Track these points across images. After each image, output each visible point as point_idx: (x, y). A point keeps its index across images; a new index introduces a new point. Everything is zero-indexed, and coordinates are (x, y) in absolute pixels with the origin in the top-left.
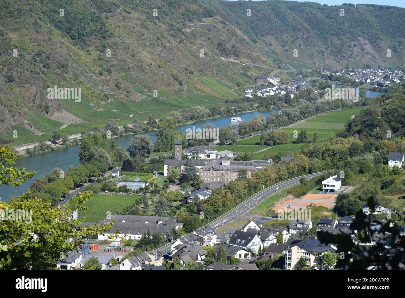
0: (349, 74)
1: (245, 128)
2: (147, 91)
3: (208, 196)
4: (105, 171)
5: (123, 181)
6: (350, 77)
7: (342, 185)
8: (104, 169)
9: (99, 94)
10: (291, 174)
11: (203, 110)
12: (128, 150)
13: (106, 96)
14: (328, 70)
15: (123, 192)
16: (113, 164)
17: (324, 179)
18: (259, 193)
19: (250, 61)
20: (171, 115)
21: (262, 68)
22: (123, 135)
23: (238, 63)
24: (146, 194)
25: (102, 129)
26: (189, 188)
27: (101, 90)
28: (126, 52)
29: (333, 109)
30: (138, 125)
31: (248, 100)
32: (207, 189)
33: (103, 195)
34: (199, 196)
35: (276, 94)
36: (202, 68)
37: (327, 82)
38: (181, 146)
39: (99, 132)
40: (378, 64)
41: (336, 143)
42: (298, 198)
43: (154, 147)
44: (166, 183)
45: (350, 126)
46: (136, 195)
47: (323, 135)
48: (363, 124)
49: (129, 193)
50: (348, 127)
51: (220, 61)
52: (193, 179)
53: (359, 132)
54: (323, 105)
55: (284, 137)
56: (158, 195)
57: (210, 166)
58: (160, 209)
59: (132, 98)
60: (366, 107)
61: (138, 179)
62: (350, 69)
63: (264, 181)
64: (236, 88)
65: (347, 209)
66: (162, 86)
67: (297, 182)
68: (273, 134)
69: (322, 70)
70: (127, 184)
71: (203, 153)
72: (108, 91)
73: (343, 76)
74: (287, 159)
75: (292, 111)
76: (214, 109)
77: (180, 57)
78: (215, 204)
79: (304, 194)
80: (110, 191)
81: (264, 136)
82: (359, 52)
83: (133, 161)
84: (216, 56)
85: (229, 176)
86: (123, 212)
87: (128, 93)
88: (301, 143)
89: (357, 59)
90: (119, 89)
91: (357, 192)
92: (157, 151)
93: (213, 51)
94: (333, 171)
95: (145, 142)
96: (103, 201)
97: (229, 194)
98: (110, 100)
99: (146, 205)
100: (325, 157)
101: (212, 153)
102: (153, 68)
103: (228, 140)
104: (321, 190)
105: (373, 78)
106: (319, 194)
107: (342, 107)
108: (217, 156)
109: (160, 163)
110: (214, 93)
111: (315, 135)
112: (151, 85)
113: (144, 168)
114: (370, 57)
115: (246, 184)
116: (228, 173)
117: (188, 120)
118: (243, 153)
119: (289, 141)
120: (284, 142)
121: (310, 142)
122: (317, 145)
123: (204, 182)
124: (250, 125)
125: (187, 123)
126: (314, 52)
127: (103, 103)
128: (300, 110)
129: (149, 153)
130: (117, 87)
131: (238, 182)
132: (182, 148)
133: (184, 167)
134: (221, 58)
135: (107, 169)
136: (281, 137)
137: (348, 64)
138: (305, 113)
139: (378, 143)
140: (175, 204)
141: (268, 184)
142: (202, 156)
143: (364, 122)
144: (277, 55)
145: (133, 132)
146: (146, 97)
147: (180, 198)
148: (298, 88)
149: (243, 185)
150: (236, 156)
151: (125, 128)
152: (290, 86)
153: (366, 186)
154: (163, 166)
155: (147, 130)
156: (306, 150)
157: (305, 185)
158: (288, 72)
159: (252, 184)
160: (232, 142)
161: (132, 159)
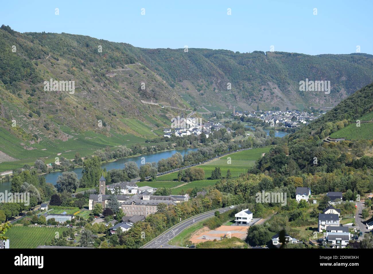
0: (259, 116)
1: (164, 166)
2: (74, 131)
3: (130, 228)
4: (35, 206)
5: (51, 214)
6: (260, 119)
7: (253, 218)
8: (34, 204)
9: (29, 134)
10: (207, 208)
11: (125, 148)
12: (55, 186)
13: (36, 136)
14: (240, 112)
15: (51, 225)
16: (42, 199)
17: (236, 213)
18: (177, 225)
19: (168, 104)
20: (95, 153)
21: (180, 110)
22: (51, 172)
23: (157, 106)
24: (72, 227)
25: (32, 166)
26: (112, 221)
27: (31, 131)
28: (54, 96)
29: (245, 148)
30: (65, 163)
31: (167, 140)
32: (129, 221)
33: (32, 227)
34: (122, 228)
35: (193, 134)
36: (124, 110)
37: (239, 123)
38: (105, 182)
39: (29, 169)
40: (286, 107)
41: (248, 179)
42: (213, 229)
43: (80, 183)
44: (91, 216)
45: (260, 164)
46: (63, 227)
47: (237, 171)
48: (273, 161)
49: (56, 225)
50: (258, 164)
51: (140, 104)
52: (116, 213)
53: (269, 169)
54: (236, 144)
55: (200, 174)
56: (83, 228)
57: (132, 200)
58: (85, 240)
59: (60, 138)
60: (276, 146)
61: (65, 213)
62: (260, 111)
63: (181, 214)
64: (156, 128)
65: (258, 240)
66: (87, 127)
67: (212, 215)
68: (190, 171)
69: (234, 112)
70: (55, 217)
71: (126, 188)
72: (37, 132)
73: (254, 118)
74: (203, 194)
75: (208, 150)
76: (135, 148)
77: (104, 100)
78: (136, 235)
79: (219, 226)
80: (39, 224)
81: (182, 173)
82: (268, 96)
83: (60, 196)
84: (137, 99)
85: (149, 209)
86: (51, 243)
87: (56, 133)
88: (215, 179)
89: (266, 101)
90: (48, 129)
91: (267, 224)
92: (83, 186)
93: (134, 95)
94: (245, 204)
95: (71, 179)
96: (33, 233)
97: (149, 226)
98: (39, 140)
99: (72, 236)
100: (238, 192)
101: (133, 189)
102: (79, 110)
103: (148, 177)
104: (234, 222)
105: (282, 119)
106: (232, 225)
107: (253, 145)
108: (138, 192)
109: (86, 198)
110: (135, 134)
111: (228, 171)
112: (77, 126)
113: (71, 202)
114: (279, 100)
115: (165, 217)
116: (149, 207)
117: (111, 158)
118: (162, 188)
119: (204, 178)
120: (200, 178)
121: (223, 178)
122: (230, 180)
123: (126, 215)
124: (168, 163)
125: (111, 161)
126: (227, 95)
127: (33, 143)
128: (215, 149)
129: (75, 188)
130: (45, 127)
131: (157, 215)
132: (106, 184)
133: (107, 202)
134: (142, 101)
135: (37, 204)
136: (197, 174)
137: (258, 106)
138: (219, 152)
139: (286, 179)
140: (99, 236)
141: (185, 217)
142: (124, 192)
143: (274, 160)
144: (193, 98)
145: (61, 170)
146: (73, 137)
147: (104, 230)
148: (212, 129)
149: (162, 218)
150: (155, 191)
151: (53, 166)
152: (206, 127)
153: (275, 219)
154: (89, 200)
155: (73, 168)
156: (220, 186)
157: (219, 217)
158: (203, 114)
159: (170, 218)
160: (152, 178)
161: (60, 194)
